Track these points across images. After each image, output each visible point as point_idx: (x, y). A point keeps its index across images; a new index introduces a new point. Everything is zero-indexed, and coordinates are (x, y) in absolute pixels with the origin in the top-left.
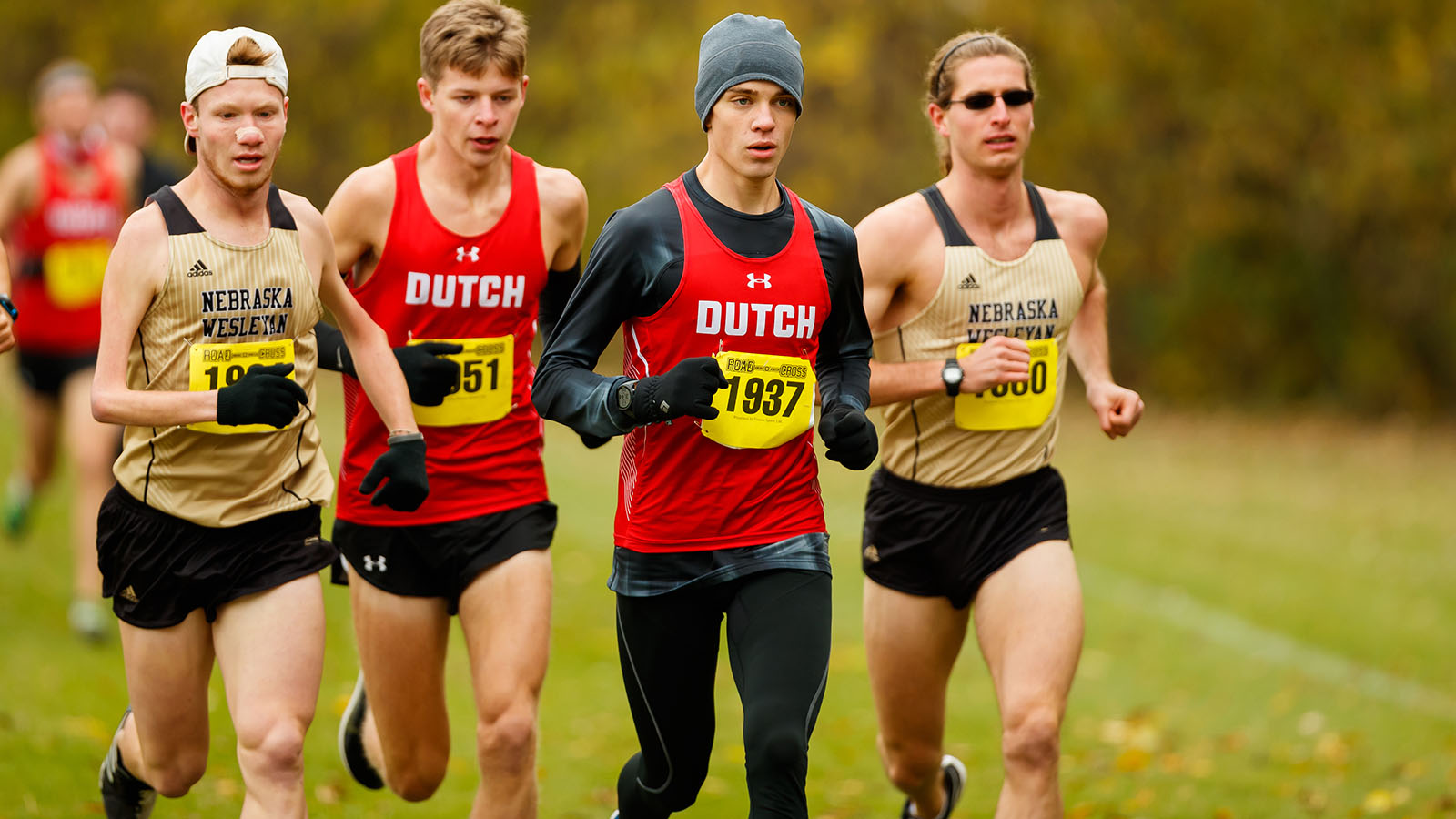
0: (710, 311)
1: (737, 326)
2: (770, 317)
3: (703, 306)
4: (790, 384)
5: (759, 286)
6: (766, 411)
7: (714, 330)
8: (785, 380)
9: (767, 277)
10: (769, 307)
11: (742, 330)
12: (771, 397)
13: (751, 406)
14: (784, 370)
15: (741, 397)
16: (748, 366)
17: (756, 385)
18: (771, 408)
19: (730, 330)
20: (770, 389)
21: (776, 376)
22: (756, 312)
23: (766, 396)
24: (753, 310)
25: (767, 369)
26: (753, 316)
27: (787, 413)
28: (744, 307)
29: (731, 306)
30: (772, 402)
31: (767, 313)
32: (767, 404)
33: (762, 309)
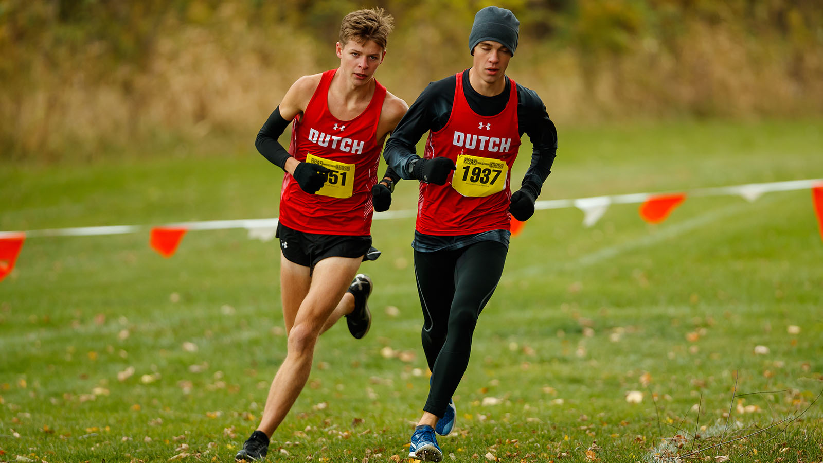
0: (459, 136)
1: (471, 144)
2: (487, 142)
3: (457, 134)
4: (494, 171)
5: (484, 128)
6: (482, 181)
7: (460, 144)
8: (492, 169)
9: (489, 125)
10: (487, 138)
11: (473, 146)
12: (485, 176)
13: (474, 179)
14: (491, 164)
15: (470, 174)
16: (474, 162)
17: (477, 170)
18: (484, 180)
19: (467, 146)
20: (484, 172)
21: (488, 167)
22: (481, 140)
23: (482, 175)
24: (479, 138)
25: (483, 164)
26: (479, 141)
27: (492, 183)
28: (475, 137)
29: (469, 136)
30: (485, 178)
31: (486, 140)
32: (482, 179)
33: (484, 139)
